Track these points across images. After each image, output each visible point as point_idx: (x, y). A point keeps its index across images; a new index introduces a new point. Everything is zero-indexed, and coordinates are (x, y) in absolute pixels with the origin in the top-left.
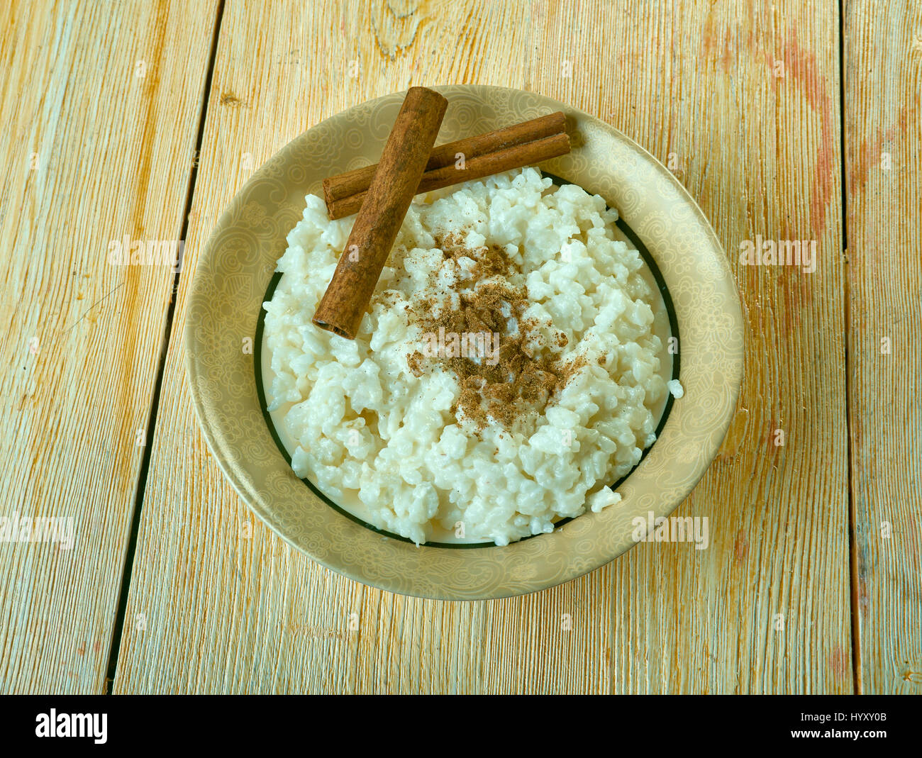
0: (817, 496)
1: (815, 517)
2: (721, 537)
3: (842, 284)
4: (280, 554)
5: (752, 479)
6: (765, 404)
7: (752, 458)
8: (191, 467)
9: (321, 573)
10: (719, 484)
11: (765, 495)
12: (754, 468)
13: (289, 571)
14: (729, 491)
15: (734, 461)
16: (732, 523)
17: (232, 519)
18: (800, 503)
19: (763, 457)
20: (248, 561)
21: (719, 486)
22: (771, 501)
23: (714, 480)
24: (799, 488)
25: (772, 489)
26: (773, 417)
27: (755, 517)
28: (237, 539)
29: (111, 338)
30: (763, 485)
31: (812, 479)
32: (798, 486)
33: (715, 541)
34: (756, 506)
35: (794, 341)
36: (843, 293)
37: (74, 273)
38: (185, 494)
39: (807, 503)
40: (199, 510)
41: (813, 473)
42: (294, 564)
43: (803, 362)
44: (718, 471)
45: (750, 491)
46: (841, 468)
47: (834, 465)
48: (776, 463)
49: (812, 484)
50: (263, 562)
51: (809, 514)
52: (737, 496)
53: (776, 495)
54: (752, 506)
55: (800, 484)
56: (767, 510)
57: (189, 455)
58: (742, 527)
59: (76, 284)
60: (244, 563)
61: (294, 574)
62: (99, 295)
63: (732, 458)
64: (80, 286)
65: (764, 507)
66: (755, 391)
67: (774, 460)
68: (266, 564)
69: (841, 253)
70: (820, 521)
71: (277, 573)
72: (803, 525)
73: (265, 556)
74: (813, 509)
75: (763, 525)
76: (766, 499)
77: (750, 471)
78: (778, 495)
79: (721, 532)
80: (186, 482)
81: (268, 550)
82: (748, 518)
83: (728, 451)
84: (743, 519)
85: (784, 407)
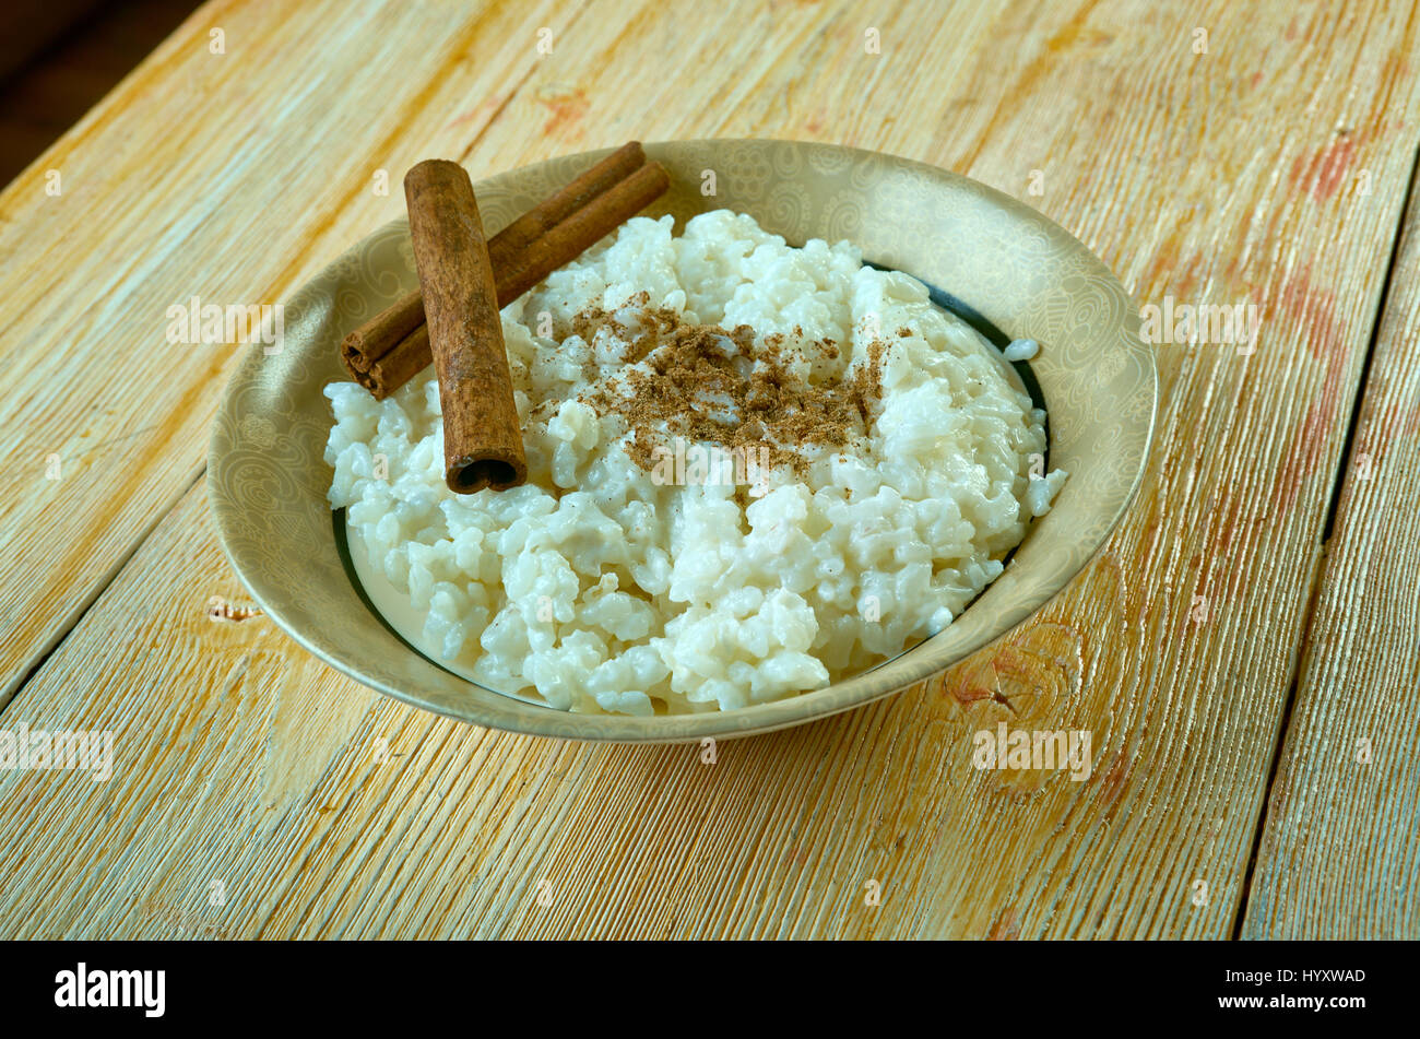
0: (1174, 882)
1: (1162, 914)
2: (968, 913)
3: (1309, 582)
4: (189, 797)
5: (1057, 833)
6: (1117, 727)
7: (1067, 801)
8: (119, 657)
9: (240, 836)
10: (993, 830)
11: (1074, 862)
12: (1064, 816)
13: (191, 822)
14: (1007, 845)
15: (1032, 801)
16: (996, 894)
17: (141, 735)
18: (1138, 887)
19: (1088, 803)
20: (134, 796)
21: (990, 834)
22: (1082, 873)
23: (985, 823)
24: (1143, 864)
25: (1090, 855)
26: (1125, 748)
27: (1044, 892)
28: (133, 765)
29: (100, 485)
30: (1074, 847)
31: (1172, 854)
32: (1141, 860)
33: (955, 916)
34: (1052, 876)
35: (1197, 648)
36: (1307, 594)
37: (95, 407)
38: (91, 690)
39: (1151, 889)
40: (98, 715)
41: (1176, 844)
42: (204, 815)
43: (1204, 679)
44: (998, 810)
45: (1047, 851)
46: (1235, 844)
47: (1222, 839)
48: (1110, 816)
49: (1170, 862)
50: (157, 803)
51: (1151, 908)
52: (1021, 856)
53: (1094, 866)
54: (1044, 875)
55: (1146, 858)
56: (1071, 884)
57: (126, 641)
58: (1014, 904)
59: (91, 419)
60: (126, 799)
61: (198, 829)
62: (115, 434)
63: (1028, 796)
64: (93, 423)
65: (1065, 881)
66: (1103, 705)
67: (1107, 811)
68: (158, 807)
69: (1318, 541)
70: (1170, 921)
71: (170, 823)
72: (1133, 922)
73: (164, 795)
74: (1161, 901)
75: (1056, 908)
76: (1074, 867)
77: (1058, 819)
78: (1098, 867)
79: (971, 905)
80: (101, 675)
81: (173, 788)
82: (1029, 892)
83: (1025, 783)
84: (1020, 892)
85: (1150, 738)
